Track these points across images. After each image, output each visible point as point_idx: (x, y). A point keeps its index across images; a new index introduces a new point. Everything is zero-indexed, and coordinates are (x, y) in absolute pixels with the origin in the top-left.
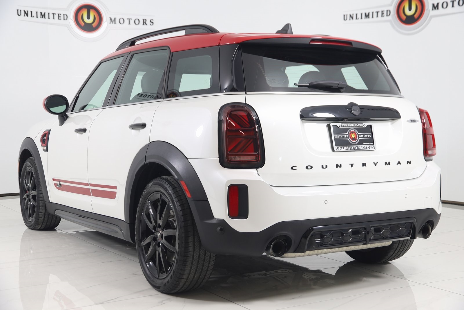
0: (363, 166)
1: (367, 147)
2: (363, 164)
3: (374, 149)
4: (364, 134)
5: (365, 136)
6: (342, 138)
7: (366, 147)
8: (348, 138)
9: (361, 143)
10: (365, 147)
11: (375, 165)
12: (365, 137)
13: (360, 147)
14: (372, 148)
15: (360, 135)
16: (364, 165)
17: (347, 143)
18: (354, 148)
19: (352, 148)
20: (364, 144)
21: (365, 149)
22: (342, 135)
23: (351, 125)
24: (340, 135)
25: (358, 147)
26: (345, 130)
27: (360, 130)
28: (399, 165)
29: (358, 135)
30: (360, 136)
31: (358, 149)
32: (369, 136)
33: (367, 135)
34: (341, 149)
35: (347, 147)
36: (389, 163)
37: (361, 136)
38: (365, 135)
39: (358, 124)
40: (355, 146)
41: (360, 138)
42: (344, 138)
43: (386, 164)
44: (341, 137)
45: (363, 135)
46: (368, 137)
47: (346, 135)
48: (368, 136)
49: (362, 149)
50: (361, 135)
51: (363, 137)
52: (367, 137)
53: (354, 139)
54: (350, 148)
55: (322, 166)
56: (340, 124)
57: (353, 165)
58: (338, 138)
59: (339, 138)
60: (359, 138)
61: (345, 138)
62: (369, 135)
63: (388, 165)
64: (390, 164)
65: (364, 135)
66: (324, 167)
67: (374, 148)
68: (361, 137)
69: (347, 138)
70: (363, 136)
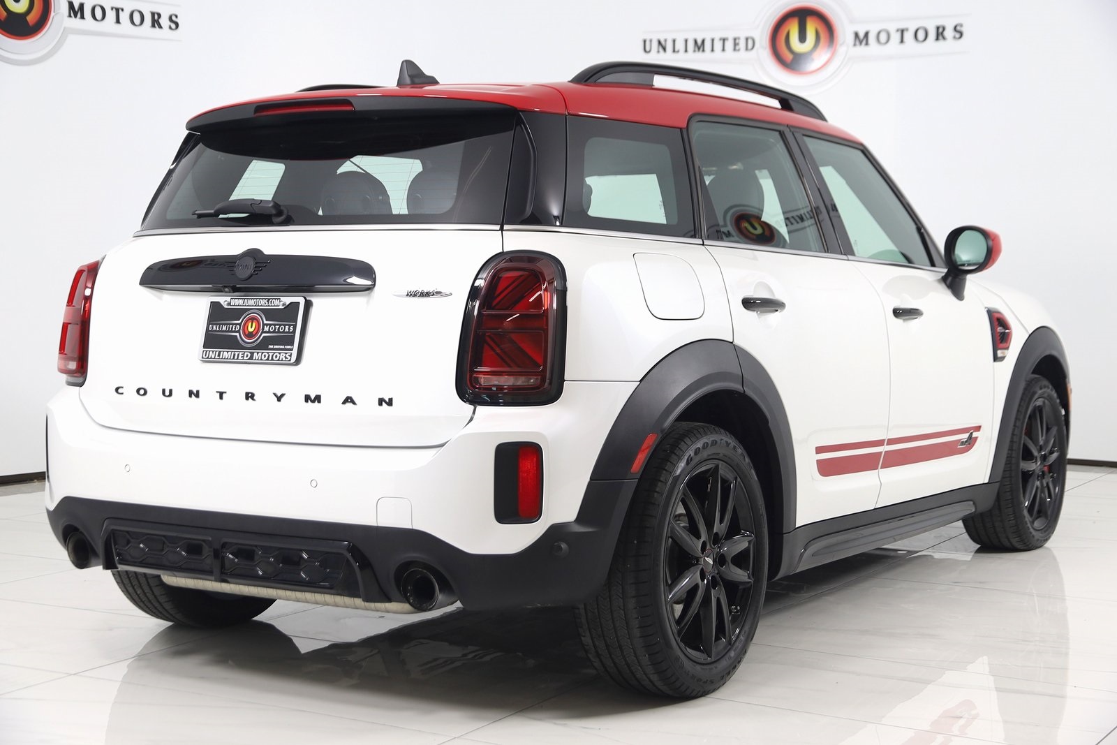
0: (247, 398)
1: (273, 356)
2: (247, 394)
3: (290, 360)
4: (277, 325)
5: (279, 328)
6: (226, 331)
7: (271, 354)
8: (239, 332)
9: (263, 345)
10: (269, 355)
11: (279, 399)
12: (279, 332)
13: (258, 355)
14: (286, 358)
15: (267, 325)
16: (250, 396)
17: (232, 343)
18: (243, 357)
19: (238, 355)
20: (271, 347)
21: (268, 359)
22: (227, 324)
23: (251, 302)
24: (223, 324)
25: (252, 354)
26: (236, 313)
27: (271, 314)
28: (349, 405)
29: (264, 325)
30: (266, 329)
31: (251, 358)
32: (289, 329)
33: (285, 326)
34: (213, 357)
35: (227, 354)
36: (318, 399)
37: (269, 328)
38: (280, 325)
39: (269, 299)
40: (247, 353)
41: (266, 332)
42: (228, 331)
43: (307, 398)
44: (224, 328)
45: (275, 325)
46: (286, 332)
47: (236, 324)
48: (287, 330)
49: (261, 359)
50: (270, 325)
51: (274, 332)
52: (284, 332)
53: (250, 335)
54: (234, 355)
55: (164, 391)
56: (228, 299)
57: (224, 395)
58: (216, 331)
59: (219, 331)
60: (263, 332)
61: (232, 332)
62: (290, 326)
63: (313, 401)
64: (319, 402)
65: (277, 327)
66: (167, 393)
67: (289, 358)
68: (269, 332)
69: (235, 332)
70: (275, 328)
